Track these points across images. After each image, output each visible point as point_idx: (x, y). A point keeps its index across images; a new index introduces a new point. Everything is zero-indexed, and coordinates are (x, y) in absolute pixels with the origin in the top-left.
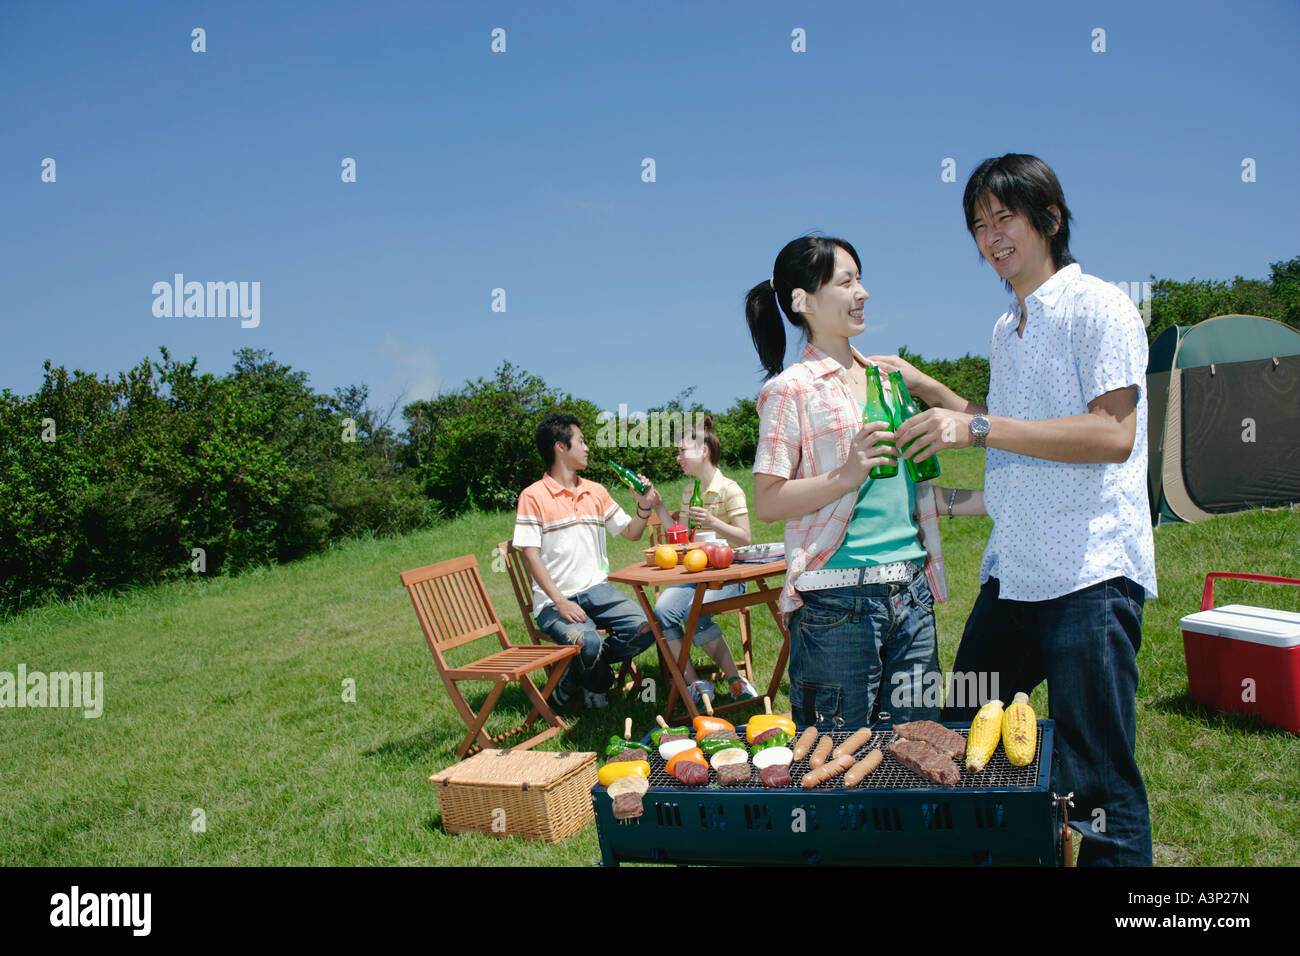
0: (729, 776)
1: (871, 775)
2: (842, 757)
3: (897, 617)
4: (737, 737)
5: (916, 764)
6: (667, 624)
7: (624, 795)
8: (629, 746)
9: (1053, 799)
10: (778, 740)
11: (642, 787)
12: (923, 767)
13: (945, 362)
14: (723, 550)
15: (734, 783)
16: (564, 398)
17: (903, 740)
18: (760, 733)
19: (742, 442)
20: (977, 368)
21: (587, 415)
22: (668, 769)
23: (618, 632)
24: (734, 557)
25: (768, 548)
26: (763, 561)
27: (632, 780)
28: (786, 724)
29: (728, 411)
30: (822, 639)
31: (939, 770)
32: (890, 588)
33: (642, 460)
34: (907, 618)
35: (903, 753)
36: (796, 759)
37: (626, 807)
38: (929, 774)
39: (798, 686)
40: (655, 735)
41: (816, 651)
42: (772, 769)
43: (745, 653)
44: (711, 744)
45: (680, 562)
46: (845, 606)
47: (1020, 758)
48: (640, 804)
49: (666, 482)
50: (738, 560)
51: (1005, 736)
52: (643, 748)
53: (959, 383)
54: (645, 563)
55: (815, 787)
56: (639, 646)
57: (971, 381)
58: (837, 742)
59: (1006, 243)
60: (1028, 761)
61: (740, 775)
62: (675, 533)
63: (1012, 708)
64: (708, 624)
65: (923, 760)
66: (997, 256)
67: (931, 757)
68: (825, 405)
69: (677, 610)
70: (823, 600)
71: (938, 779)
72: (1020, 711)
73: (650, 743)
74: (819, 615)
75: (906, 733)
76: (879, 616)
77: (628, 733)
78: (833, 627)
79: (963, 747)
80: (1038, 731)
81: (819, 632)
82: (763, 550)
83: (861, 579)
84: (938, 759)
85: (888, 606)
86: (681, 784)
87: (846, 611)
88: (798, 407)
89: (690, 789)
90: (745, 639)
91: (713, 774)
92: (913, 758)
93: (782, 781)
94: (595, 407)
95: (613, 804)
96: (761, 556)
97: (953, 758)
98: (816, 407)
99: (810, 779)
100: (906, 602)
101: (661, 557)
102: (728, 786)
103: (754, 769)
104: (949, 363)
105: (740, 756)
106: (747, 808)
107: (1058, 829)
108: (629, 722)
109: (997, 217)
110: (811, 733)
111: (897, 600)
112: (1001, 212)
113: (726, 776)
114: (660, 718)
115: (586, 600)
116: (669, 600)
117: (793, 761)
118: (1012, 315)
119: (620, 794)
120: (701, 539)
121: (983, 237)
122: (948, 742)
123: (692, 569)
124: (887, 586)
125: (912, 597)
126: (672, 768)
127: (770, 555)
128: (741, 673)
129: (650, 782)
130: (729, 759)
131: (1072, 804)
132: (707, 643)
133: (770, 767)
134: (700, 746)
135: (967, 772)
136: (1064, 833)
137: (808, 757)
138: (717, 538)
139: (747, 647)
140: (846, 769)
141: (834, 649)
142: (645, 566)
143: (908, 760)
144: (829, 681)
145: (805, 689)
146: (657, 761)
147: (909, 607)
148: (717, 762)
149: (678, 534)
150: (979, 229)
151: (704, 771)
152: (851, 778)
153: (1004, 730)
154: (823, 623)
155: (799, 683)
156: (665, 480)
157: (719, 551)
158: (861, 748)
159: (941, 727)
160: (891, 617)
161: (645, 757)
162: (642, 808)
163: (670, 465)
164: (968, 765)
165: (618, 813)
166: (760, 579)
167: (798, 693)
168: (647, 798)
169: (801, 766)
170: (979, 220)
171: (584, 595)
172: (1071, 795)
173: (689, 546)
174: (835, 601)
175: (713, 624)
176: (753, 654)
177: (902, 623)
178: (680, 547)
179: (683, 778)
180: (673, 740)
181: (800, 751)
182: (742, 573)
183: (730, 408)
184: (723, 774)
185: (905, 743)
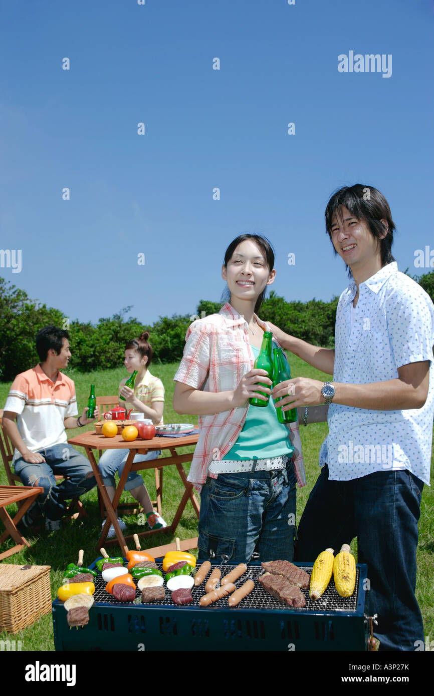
0: (151, 595)
1: (246, 598)
2: (228, 586)
3: (275, 493)
4: (157, 567)
5: (276, 592)
6: (104, 475)
7: (76, 608)
8: (81, 571)
9: (365, 619)
10: (184, 570)
11: (89, 602)
12: (281, 594)
13: (299, 303)
14: (149, 427)
15: (153, 601)
16: (41, 306)
17: (268, 574)
18: (172, 564)
19: (162, 346)
20: (320, 308)
21: (56, 320)
22: (108, 588)
23: (71, 477)
24: (156, 432)
25: (179, 428)
26: (175, 436)
27: (82, 597)
28: (191, 559)
29: (154, 324)
30: (225, 507)
31: (292, 598)
32: (272, 474)
33: (92, 353)
34: (281, 493)
35: (268, 583)
36: (195, 585)
37: (77, 618)
38: (285, 600)
39: (205, 537)
40: (100, 563)
41: (220, 514)
42: (180, 592)
43: (157, 496)
44: (138, 571)
45: (119, 433)
46: (242, 485)
47: (345, 592)
48: (87, 615)
49: (108, 370)
50: (159, 434)
51: (335, 575)
52: (91, 573)
53: (307, 318)
54: (95, 432)
55: (209, 606)
56: (85, 487)
57: (315, 317)
58: (224, 574)
59: (352, 240)
60: (350, 594)
61: (158, 595)
62: (117, 413)
63: (340, 555)
64: (135, 476)
65: (281, 589)
66: (344, 249)
67: (287, 588)
68: (231, 345)
69: (114, 466)
70: (228, 480)
71: (291, 603)
72: (345, 558)
73: (95, 568)
74: (225, 490)
75: (270, 569)
76: (263, 492)
77: (81, 561)
78: (233, 499)
79: (308, 581)
80: (357, 572)
81: (223, 502)
82: (176, 428)
83: (254, 467)
84: (291, 589)
85: (269, 486)
86: (116, 600)
87: (242, 488)
88: (210, 342)
89: (122, 605)
90: (158, 486)
91: (138, 592)
92: (275, 588)
93: (186, 600)
94: (63, 314)
95: (68, 615)
96: (174, 433)
97: (301, 588)
98: (224, 345)
99: (206, 600)
100: (281, 482)
101: (105, 429)
102: (150, 603)
103: (168, 591)
104: (302, 304)
105: (158, 581)
106: (161, 619)
107: (367, 640)
108: (81, 552)
109: (347, 223)
110: (207, 565)
111: (275, 482)
112: (349, 219)
113: (148, 595)
114: (103, 550)
115: (50, 454)
116: (109, 458)
117: (194, 586)
118: (350, 292)
119: (73, 608)
120: (134, 417)
121: (336, 236)
122: (297, 577)
123: (127, 439)
124: (270, 472)
125: (284, 479)
126: (111, 588)
127: (180, 432)
128: (155, 510)
129: (95, 598)
130: (151, 583)
131: (376, 622)
132: (133, 489)
133: (179, 590)
134: (131, 572)
135: (311, 599)
136: (371, 642)
137: (204, 583)
138: (145, 418)
139: (159, 491)
140: (231, 593)
141: (232, 514)
142: (95, 434)
143: (271, 589)
144: (228, 536)
145: (210, 540)
146: (100, 583)
147: (282, 486)
148: (142, 585)
149: (119, 413)
150: (334, 231)
151: (133, 592)
152: (234, 600)
153: (335, 571)
154: (227, 496)
155: (205, 535)
156: (107, 367)
157: (147, 428)
158: (240, 577)
159: (293, 565)
160: (271, 492)
161: (92, 580)
162: (88, 619)
163: (111, 358)
164: (311, 594)
165: (71, 622)
166: (172, 448)
167: (205, 542)
168: (92, 611)
169: (200, 590)
170: (335, 225)
171: (49, 450)
172: (376, 616)
173: (126, 422)
174: (236, 482)
175: (138, 476)
176: (163, 497)
177: (278, 496)
178: (120, 422)
179: (119, 597)
180: (112, 567)
181: (199, 579)
182: (161, 444)
183: (156, 322)
184: (147, 594)
185: (269, 576)
